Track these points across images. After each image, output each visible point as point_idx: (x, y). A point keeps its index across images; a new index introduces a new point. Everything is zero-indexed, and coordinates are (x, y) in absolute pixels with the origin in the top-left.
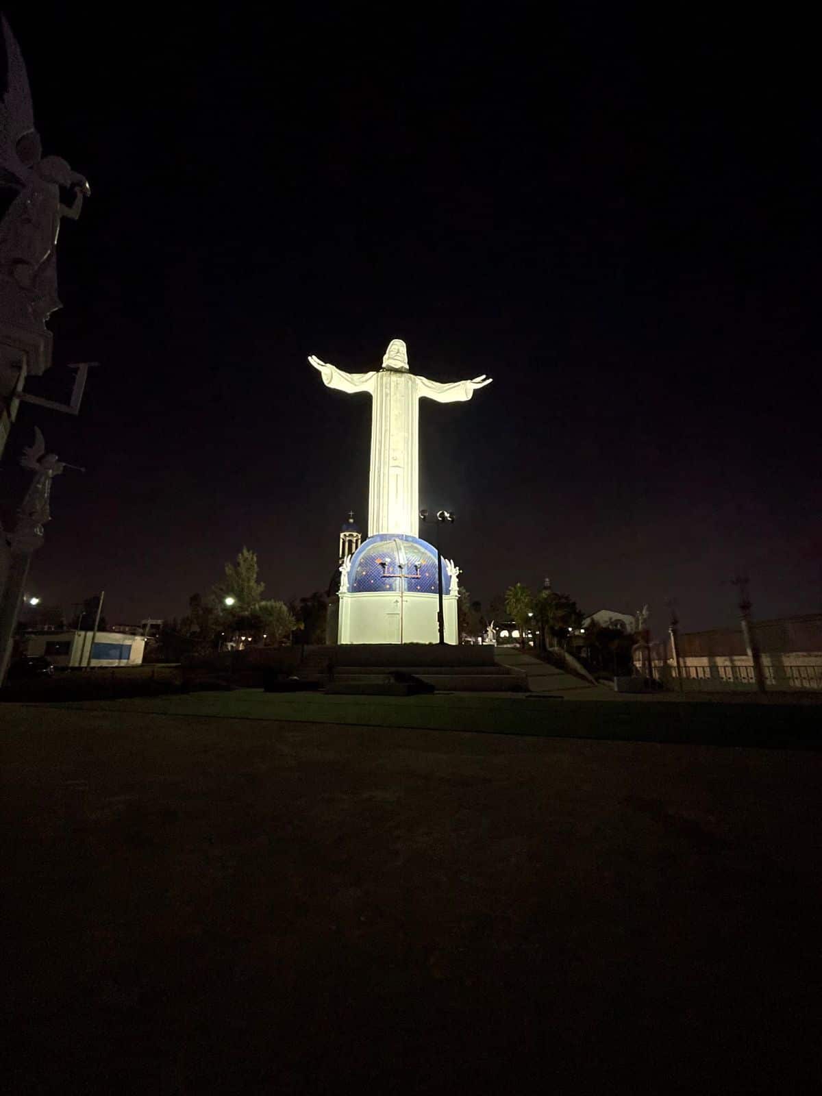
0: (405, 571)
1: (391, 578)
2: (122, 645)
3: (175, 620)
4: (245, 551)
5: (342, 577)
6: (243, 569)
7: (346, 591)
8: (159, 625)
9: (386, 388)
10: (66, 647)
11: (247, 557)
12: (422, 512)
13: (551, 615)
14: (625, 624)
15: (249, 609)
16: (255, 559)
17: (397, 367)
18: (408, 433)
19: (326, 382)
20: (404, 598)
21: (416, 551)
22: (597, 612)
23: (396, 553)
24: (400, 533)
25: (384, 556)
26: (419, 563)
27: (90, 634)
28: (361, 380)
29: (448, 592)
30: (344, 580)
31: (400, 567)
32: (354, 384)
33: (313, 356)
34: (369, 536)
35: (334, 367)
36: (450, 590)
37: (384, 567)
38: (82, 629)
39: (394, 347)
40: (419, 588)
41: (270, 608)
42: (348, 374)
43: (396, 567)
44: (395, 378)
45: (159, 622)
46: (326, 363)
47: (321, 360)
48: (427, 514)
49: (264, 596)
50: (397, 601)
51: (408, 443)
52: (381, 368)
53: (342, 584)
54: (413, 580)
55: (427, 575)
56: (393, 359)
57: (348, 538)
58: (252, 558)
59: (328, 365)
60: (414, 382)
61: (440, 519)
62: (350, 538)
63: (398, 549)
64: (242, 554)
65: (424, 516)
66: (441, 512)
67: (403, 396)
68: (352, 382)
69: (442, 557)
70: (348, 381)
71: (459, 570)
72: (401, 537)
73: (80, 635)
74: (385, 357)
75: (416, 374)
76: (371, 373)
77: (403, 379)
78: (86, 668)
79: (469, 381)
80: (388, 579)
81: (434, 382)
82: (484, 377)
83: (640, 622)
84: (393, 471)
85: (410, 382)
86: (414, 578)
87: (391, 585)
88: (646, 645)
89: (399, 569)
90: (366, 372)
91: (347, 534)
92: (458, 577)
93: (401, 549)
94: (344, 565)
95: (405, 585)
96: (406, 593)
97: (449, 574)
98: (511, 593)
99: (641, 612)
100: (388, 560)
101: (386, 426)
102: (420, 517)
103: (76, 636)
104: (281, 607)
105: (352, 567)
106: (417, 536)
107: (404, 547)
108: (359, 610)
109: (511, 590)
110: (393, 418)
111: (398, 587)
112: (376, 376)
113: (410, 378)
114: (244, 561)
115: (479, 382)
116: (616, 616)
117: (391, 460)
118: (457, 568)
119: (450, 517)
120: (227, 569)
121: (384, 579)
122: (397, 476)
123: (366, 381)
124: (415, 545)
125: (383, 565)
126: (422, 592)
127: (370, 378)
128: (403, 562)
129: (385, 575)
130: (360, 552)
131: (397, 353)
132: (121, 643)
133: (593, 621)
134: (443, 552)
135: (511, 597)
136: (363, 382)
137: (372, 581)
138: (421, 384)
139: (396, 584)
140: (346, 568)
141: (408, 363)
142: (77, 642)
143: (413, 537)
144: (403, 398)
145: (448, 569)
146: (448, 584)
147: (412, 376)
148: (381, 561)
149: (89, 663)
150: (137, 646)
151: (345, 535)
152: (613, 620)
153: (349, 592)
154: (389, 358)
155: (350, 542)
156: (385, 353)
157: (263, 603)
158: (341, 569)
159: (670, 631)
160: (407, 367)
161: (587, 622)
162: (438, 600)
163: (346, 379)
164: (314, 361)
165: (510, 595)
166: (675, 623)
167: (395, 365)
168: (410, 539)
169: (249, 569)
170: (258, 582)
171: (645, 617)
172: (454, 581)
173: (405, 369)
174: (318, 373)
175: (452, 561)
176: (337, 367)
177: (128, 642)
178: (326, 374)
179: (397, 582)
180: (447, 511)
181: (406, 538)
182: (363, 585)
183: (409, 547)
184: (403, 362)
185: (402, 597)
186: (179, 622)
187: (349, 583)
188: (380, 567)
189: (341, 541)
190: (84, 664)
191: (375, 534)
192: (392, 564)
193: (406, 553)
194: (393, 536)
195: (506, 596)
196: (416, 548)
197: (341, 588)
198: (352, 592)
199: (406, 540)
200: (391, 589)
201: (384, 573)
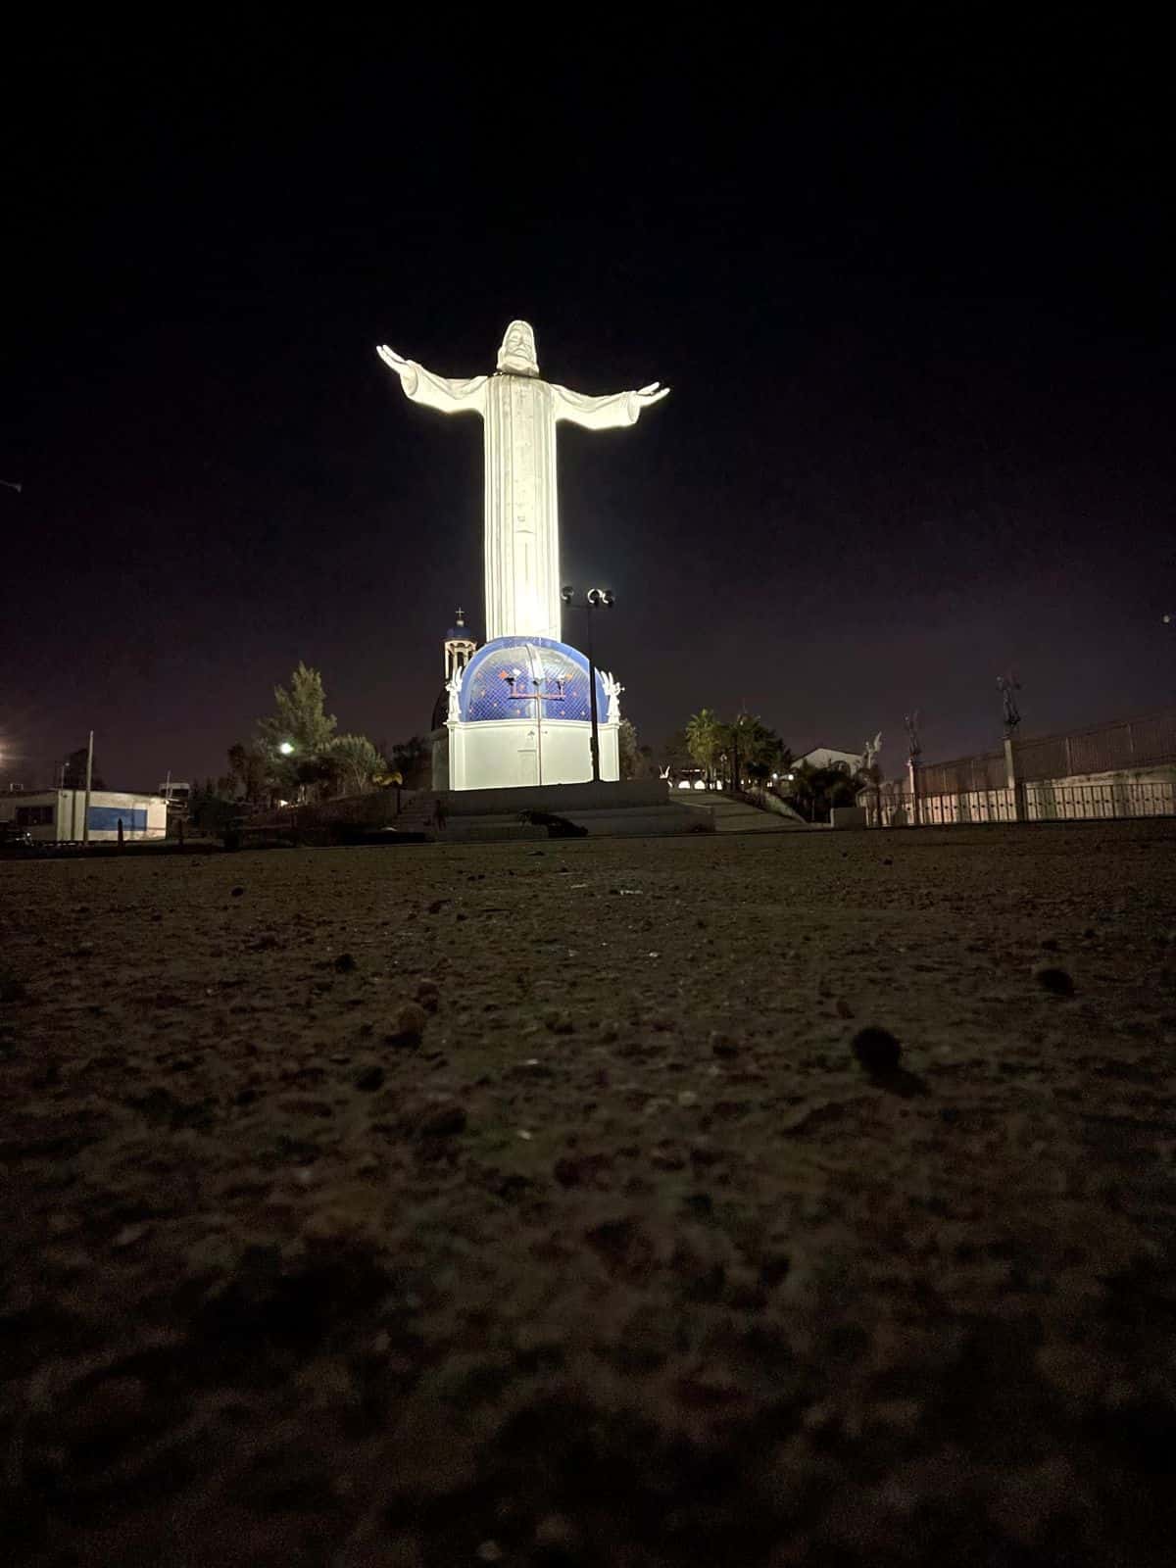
0: (542, 688)
1: (523, 700)
2: (133, 810)
3: (208, 781)
4: (302, 670)
5: (451, 698)
6: (301, 693)
7: (457, 720)
8: (187, 791)
9: (504, 403)
10: (48, 815)
11: (307, 679)
12: (565, 590)
13: (747, 748)
14: (849, 766)
15: (317, 751)
16: (319, 680)
17: (520, 369)
18: (541, 477)
19: (407, 392)
20: (543, 729)
21: (556, 660)
22: (812, 752)
23: (528, 664)
24: (533, 634)
25: (511, 668)
26: (563, 677)
27: (81, 795)
28: (464, 389)
29: (605, 720)
30: (454, 704)
31: (535, 683)
32: (451, 395)
33: (385, 347)
34: (488, 640)
35: (419, 366)
36: (608, 717)
37: (512, 685)
38: (66, 787)
39: (513, 334)
40: (563, 713)
41: (347, 748)
42: (442, 379)
43: (530, 683)
44: (517, 386)
45: (186, 786)
46: (406, 359)
47: (398, 354)
48: (572, 594)
49: (335, 733)
50: (532, 733)
51: (541, 493)
52: (496, 370)
53: (451, 709)
54: (555, 702)
55: (575, 694)
56: (513, 354)
57: (456, 650)
58: (314, 680)
59: (410, 362)
60: (547, 394)
61: (592, 602)
62: (460, 650)
63: (532, 658)
64: (299, 673)
65: (569, 597)
66: (593, 590)
67: (531, 417)
68: (449, 393)
69: (596, 670)
70: (443, 390)
71: (621, 687)
72: (535, 641)
73: (65, 796)
74: (502, 351)
75: (551, 382)
76: (480, 379)
77: (530, 387)
78: (82, 842)
79: (634, 392)
80: (517, 701)
81: (579, 395)
82: (656, 385)
83: (870, 756)
84: (520, 538)
85: (542, 395)
86: (556, 699)
87: (522, 710)
88: (874, 785)
89: (533, 686)
90: (471, 376)
91: (456, 643)
92: (618, 697)
93: (535, 658)
94: (453, 682)
95: (543, 709)
96: (545, 721)
97: (607, 694)
98: (694, 724)
99: (872, 743)
100: (517, 672)
101: (506, 466)
102: (562, 600)
103: (60, 797)
104: (363, 745)
105: (464, 685)
106: (558, 638)
107: (541, 655)
108: (478, 748)
109: (694, 720)
110: (517, 454)
111: (532, 712)
112: (487, 383)
113: (542, 388)
114: (303, 683)
115: (649, 395)
116: (837, 756)
117: (516, 522)
118: (618, 684)
119: (606, 599)
120: (277, 695)
121: (512, 700)
122: (526, 545)
123: (472, 392)
124: (556, 652)
125: (510, 680)
126: (567, 718)
127: (478, 388)
128: (539, 675)
129: (514, 695)
130: (475, 664)
131: (519, 343)
132: (131, 808)
133: (805, 763)
134: (597, 663)
135: (694, 729)
136: (467, 393)
137: (495, 705)
138: (560, 397)
139: (529, 709)
140: (454, 688)
141: (538, 363)
142: (64, 806)
143: (553, 641)
144: (532, 420)
145: (605, 686)
146: (606, 709)
147: (545, 383)
148: (507, 676)
149: (86, 835)
150: (156, 814)
151: (452, 645)
152: (833, 761)
153: (461, 721)
154: (507, 353)
155: (460, 655)
156: (501, 345)
157: (336, 741)
158: (448, 688)
159: (909, 764)
160: (536, 369)
161: (798, 764)
162: (591, 730)
163: (439, 387)
164: (386, 353)
165: (693, 727)
166: (916, 752)
167: (518, 365)
168: (549, 644)
169: (311, 694)
170: (326, 714)
171: (876, 749)
172: (614, 703)
173: (533, 371)
174: (396, 377)
175: (610, 674)
176: (426, 368)
177: (141, 806)
178: (406, 379)
179: (532, 705)
180: (601, 589)
181: (543, 643)
182: (481, 711)
183: (548, 655)
184: (529, 360)
185: (539, 726)
186: (215, 783)
187: (461, 708)
188: (506, 683)
189: (447, 654)
190: (79, 837)
191: (496, 637)
192: (524, 678)
193: (543, 664)
194: (523, 639)
195: (687, 729)
196: (559, 657)
197: (449, 715)
198: (467, 721)
199: (544, 646)
200: (523, 715)
201: (512, 692)
